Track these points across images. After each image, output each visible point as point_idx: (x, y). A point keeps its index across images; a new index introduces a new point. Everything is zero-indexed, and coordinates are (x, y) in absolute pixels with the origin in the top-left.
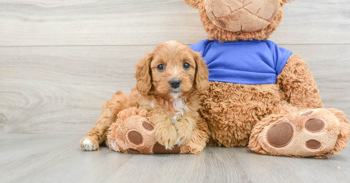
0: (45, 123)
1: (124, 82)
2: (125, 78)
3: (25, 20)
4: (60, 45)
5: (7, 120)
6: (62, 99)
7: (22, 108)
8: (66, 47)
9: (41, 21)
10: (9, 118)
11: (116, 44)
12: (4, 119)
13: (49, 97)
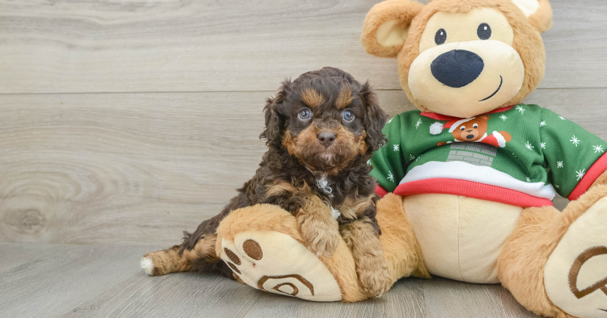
0: (110, 225)
1: (243, 155)
2: (245, 148)
3: (71, 47)
4: (130, 91)
5: (44, 220)
6: (137, 186)
7: (69, 200)
8: (142, 95)
9: (97, 49)
10: (49, 216)
11: (227, 90)
12: (40, 218)
13: (115, 182)
